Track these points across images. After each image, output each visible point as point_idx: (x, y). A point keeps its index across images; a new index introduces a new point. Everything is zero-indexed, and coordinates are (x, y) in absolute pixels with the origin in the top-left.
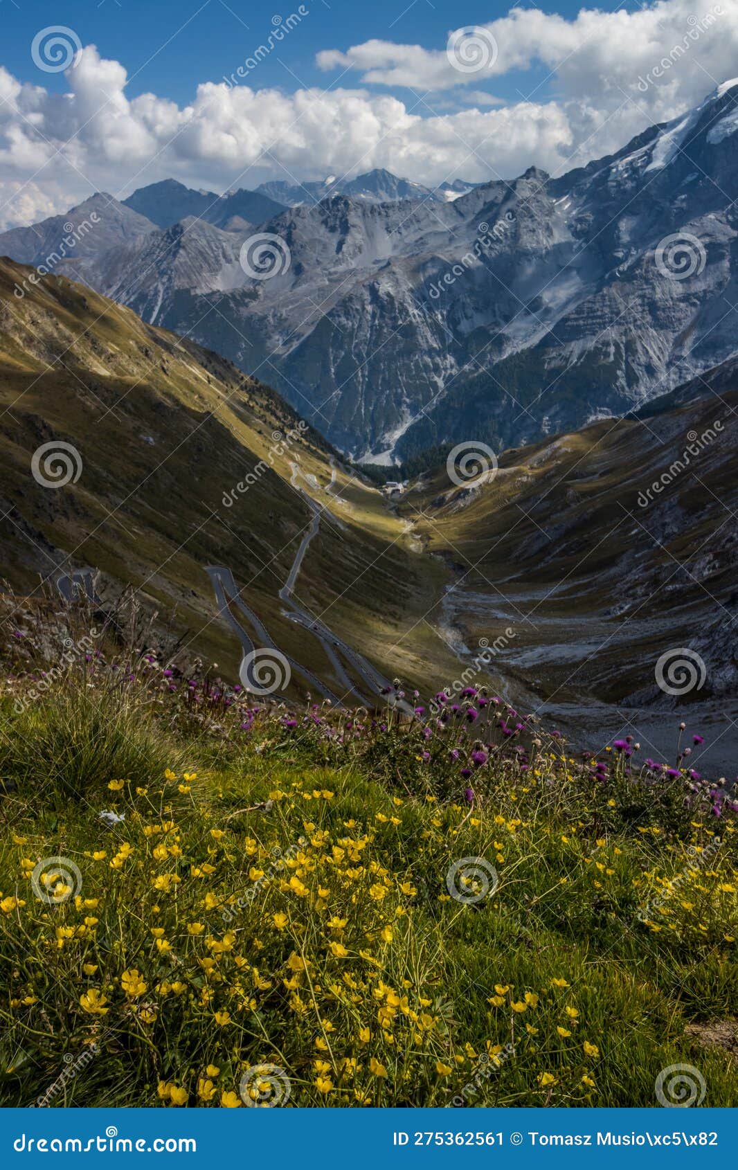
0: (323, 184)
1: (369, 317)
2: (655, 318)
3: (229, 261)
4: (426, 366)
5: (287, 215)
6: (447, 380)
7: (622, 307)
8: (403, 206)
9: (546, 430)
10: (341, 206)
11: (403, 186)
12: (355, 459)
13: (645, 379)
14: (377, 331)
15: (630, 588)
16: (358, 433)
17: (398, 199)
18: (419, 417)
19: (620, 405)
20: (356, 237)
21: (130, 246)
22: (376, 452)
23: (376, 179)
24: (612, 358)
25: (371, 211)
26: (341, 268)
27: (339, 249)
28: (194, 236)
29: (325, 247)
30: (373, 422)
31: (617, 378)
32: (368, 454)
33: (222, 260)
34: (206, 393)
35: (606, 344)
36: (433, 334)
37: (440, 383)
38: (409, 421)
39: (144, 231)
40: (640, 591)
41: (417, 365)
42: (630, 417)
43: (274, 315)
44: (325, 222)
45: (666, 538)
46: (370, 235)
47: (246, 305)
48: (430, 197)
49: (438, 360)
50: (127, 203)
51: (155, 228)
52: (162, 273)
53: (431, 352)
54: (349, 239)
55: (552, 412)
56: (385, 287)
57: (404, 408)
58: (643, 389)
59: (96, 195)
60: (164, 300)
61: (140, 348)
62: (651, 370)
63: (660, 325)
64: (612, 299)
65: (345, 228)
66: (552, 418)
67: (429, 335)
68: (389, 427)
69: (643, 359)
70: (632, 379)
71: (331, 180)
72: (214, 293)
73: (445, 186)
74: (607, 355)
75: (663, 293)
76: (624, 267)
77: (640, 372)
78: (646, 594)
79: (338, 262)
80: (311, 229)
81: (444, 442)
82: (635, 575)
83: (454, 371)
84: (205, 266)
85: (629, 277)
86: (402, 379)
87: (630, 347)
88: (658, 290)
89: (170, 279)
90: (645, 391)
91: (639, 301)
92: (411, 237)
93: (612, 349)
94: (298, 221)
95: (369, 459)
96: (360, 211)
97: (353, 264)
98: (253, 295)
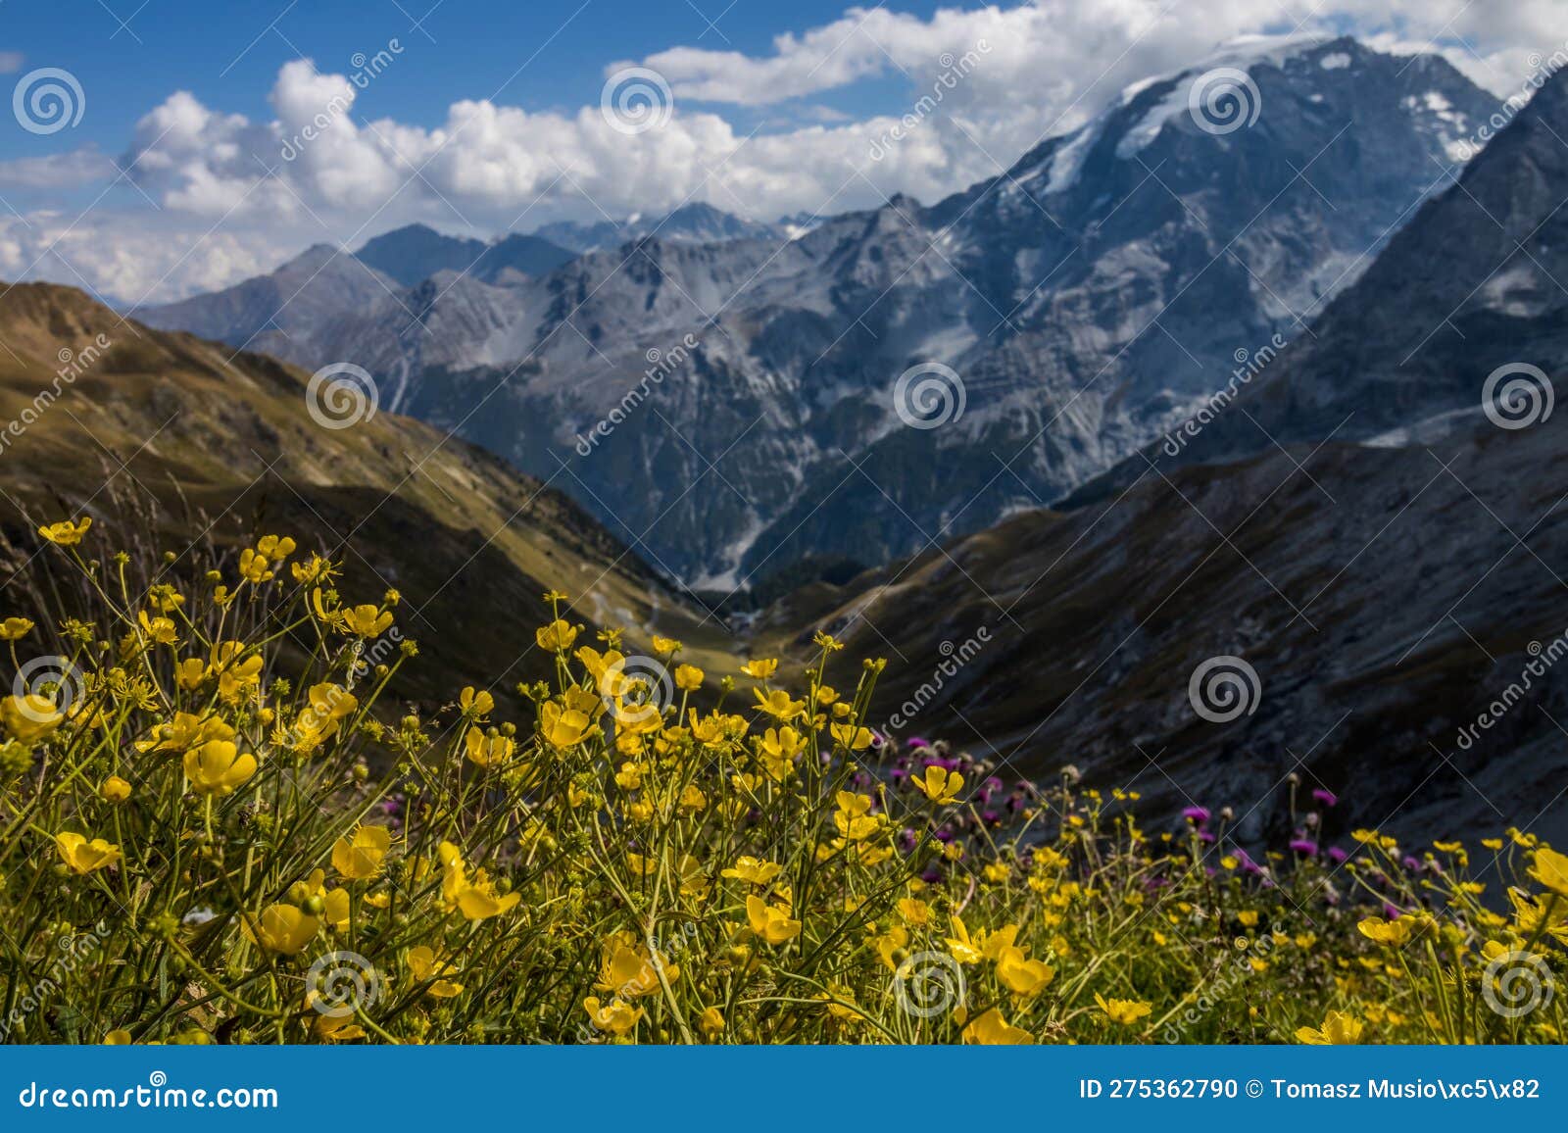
0: (623, 223)
1: (694, 391)
2: (1077, 376)
3: (499, 325)
4: (777, 453)
5: (577, 263)
6: (809, 470)
7: (1031, 365)
8: (732, 247)
9: (947, 531)
10: (650, 249)
11: (731, 222)
12: (687, 582)
13: (1071, 456)
14: (706, 409)
15: (1082, 746)
16: (688, 548)
17: (725, 238)
18: (771, 521)
19: (1046, 491)
20: (672, 287)
21: (361, 311)
22: (716, 571)
23: (695, 214)
24: (1025, 431)
25: (689, 255)
26: (653, 329)
27: (650, 304)
28: (451, 295)
29: (630, 303)
30: (708, 530)
31: (1034, 456)
32: (703, 576)
33: (490, 325)
34: (470, 503)
35: (1016, 413)
36: (783, 409)
37: (798, 474)
38: (757, 528)
39: (383, 290)
40: (1097, 747)
41: (763, 451)
42: (1057, 507)
43: (564, 395)
44: (629, 271)
45: (1125, 670)
46: (691, 285)
47: (524, 382)
48: (766, 235)
49: (792, 443)
50: (362, 255)
51: (395, 286)
52: (407, 345)
53: (782, 433)
54: (663, 292)
55: (953, 504)
56: (715, 351)
57: (750, 510)
58: (1070, 470)
59: (315, 248)
60: (410, 380)
61: (376, 447)
62: (1078, 444)
63: (1080, 383)
64: (1018, 355)
65: (657, 278)
66: (952, 514)
67: (777, 411)
68: (730, 537)
69: (1066, 431)
70: (1055, 457)
71: (635, 218)
72: (478, 369)
73: (786, 220)
74: (1018, 427)
75: (1083, 343)
76: (1028, 313)
77: (1064, 447)
78: (1106, 752)
79: (648, 321)
80: (609, 280)
81: (808, 554)
82: (1089, 725)
83: (816, 458)
84: (467, 333)
85: (1036, 326)
86: (745, 471)
87: (1047, 414)
88: (1076, 340)
89: (418, 353)
90: (1074, 472)
91: (1053, 356)
92: (746, 285)
93: (1024, 419)
94: (594, 273)
95: (705, 583)
96: (675, 256)
97: (670, 323)
98: (534, 369)
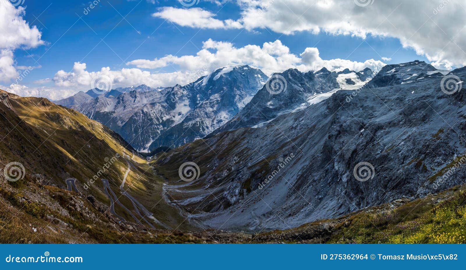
0: (130, 88)
1: (141, 117)
2: (207, 116)
3: (109, 105)
4: (155, 128)
5: (122, 94)
6: (161, 131)
7: (200, 114)
8: (149, 92)
9: (185, 142)
10: (135, 92)
11: (149, 88)
12: (139, 151)
13: (206, 129)
14: (144, 120)
15: (209, 181)
16: (139, 144)
17: (148, 91)
18: (154, 140)
19: (202, 136)
20: (138, 99)
21: (86, 102)
22: (144, 149)
23: (142, 86)
24: (199, 125)
25: (141, 93)
26: (135, 106)
27: (134, 102)
28: (101, 99)
29: (131, 101)
30: (143, 142)
31: (200, 129)
32: (142, 150)
33: (107, 105)
34: (102, 135)
35: (197, 122)
36: (157, 120)
37: (159, 132)
38: (152, 141)
39: (90, 99)
40: (211, 181)
41: (153, 128)
42: (204, 138)
43: (119, 117)
44: (131, 96)
45: (216, 167)
46: (141, 98)
47: (112, 114)
48: (154, 90)
49: (158, 126)
50: (87, 93)
51: (93, 98)
52: (93, 108)
53: (157, 125)
54: (137, 100)
55: (186, 138)
56: (145, 110)
57: (151, 138)
58: (206, 132)
59: (80, 92)
60: (94, 114)
61: (88, 124)
62: (207, 127)
63: (208, 117)
64: (198, 112)
65: (136, 97)
66: (186, 139)
67: (156, 121)
68: (147, 143)
69: (205, 125)
70: (204, 130)
71: (132, 87)
72: (105, 112)
73: (158, 88)
74: (197, 124)
75: (208, 110)
76: (199, 105)
77: (205, 128)
78: (213, 182)
79: (134, 105)
80: (127, 97)
81: (161, 146)
82: (210, 177)
83: (162, 129)
84: (103, 106)
85: (200, 107)
86: (150, 131)
87: (202, 122)
88: (207, 110)
89: (95, 109)
90: (207, 132)
91: (203, 112)
92: (151, 99)
93: (198, 123)
94: (125, 96)
95: (142, 151)
96: (139, 94)
97: (138, 105)
98: (114, 112)
